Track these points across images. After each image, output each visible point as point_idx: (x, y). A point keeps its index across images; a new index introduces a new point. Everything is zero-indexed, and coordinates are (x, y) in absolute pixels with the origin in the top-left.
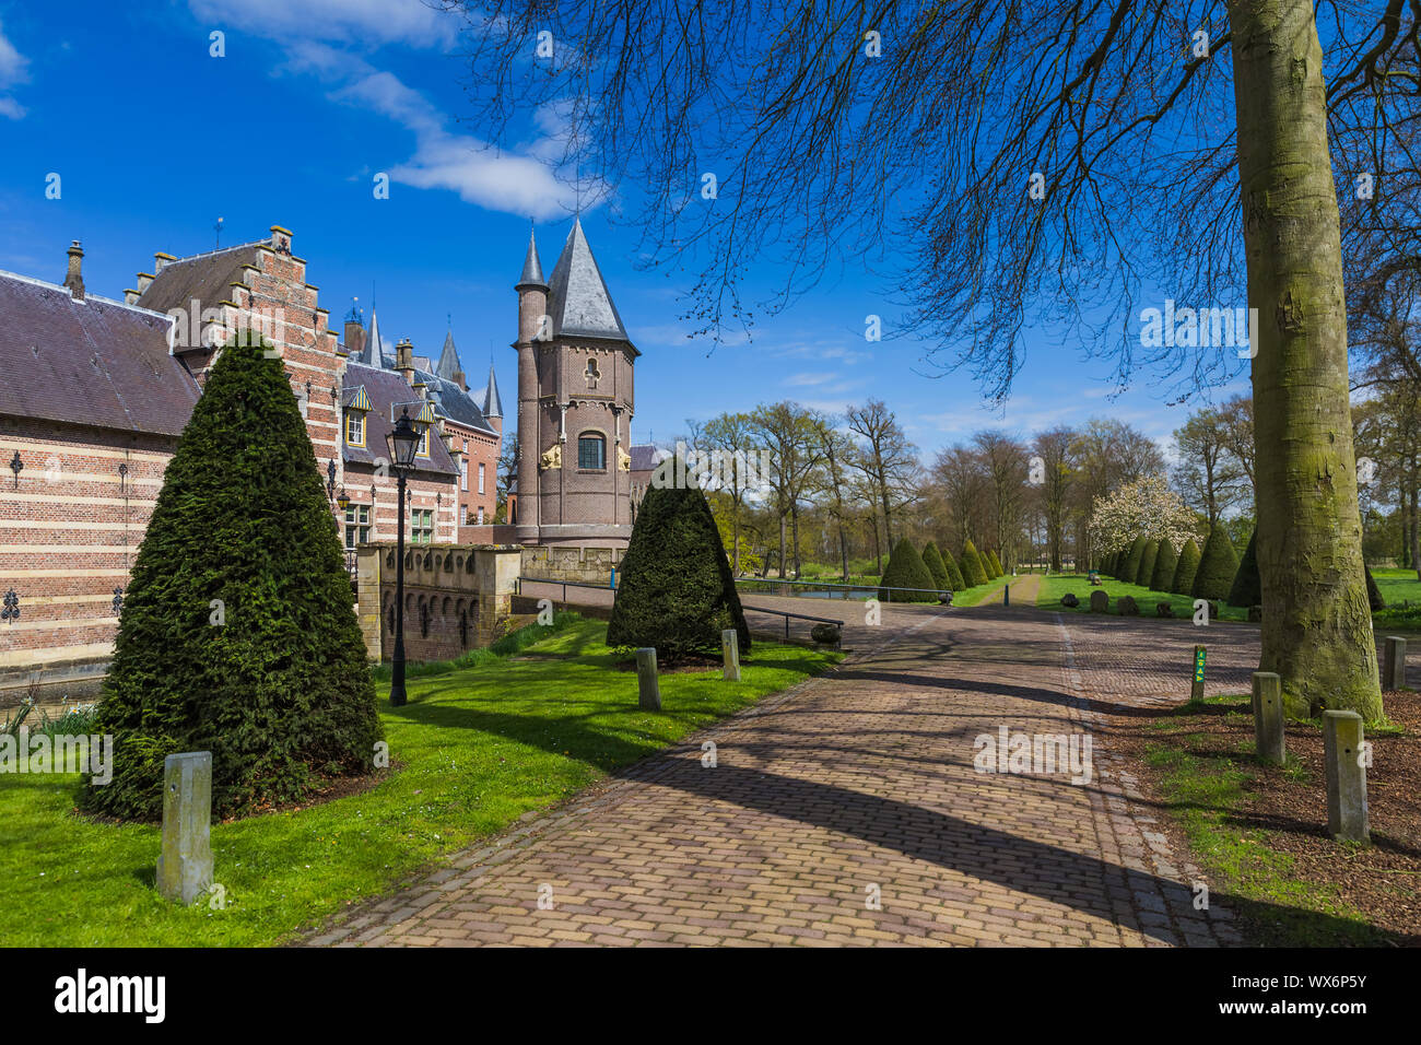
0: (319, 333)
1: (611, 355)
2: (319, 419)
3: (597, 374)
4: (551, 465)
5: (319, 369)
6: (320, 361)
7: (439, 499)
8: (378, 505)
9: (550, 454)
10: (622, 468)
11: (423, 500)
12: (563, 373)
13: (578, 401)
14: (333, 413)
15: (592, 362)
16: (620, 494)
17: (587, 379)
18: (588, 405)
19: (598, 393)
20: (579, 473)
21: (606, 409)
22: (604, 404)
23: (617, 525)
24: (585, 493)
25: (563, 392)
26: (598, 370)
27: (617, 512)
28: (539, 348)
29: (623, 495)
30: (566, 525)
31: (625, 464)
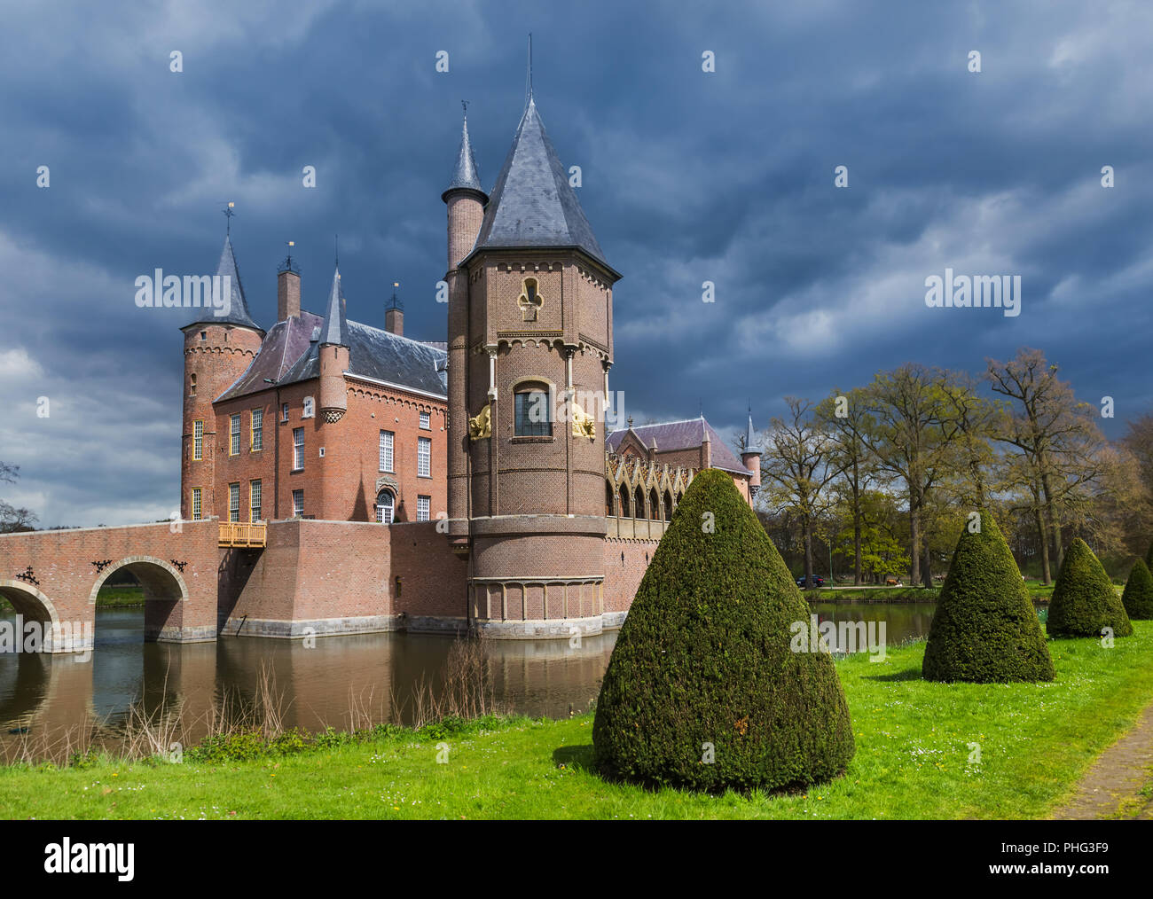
3: (538, 302)
4: (481, 433)
9: (480, 418)
10: (578, 432)
12: (489, 302)
13: (511, 341)
15: (531, 286)
16: (577, 471)
17: (523, 309)
18: (524, 345)
19: (538, 327)
20: (514, 442)
21: (550, 349)
22: (547, 342)
23: (571, 516)
24: (522, 470)
25: (489, 329)
26: (538, 294)
27: (570, 496)
28: (469, 274)
29: (583, 472)
30: (498, 517)
31: (585, 427)
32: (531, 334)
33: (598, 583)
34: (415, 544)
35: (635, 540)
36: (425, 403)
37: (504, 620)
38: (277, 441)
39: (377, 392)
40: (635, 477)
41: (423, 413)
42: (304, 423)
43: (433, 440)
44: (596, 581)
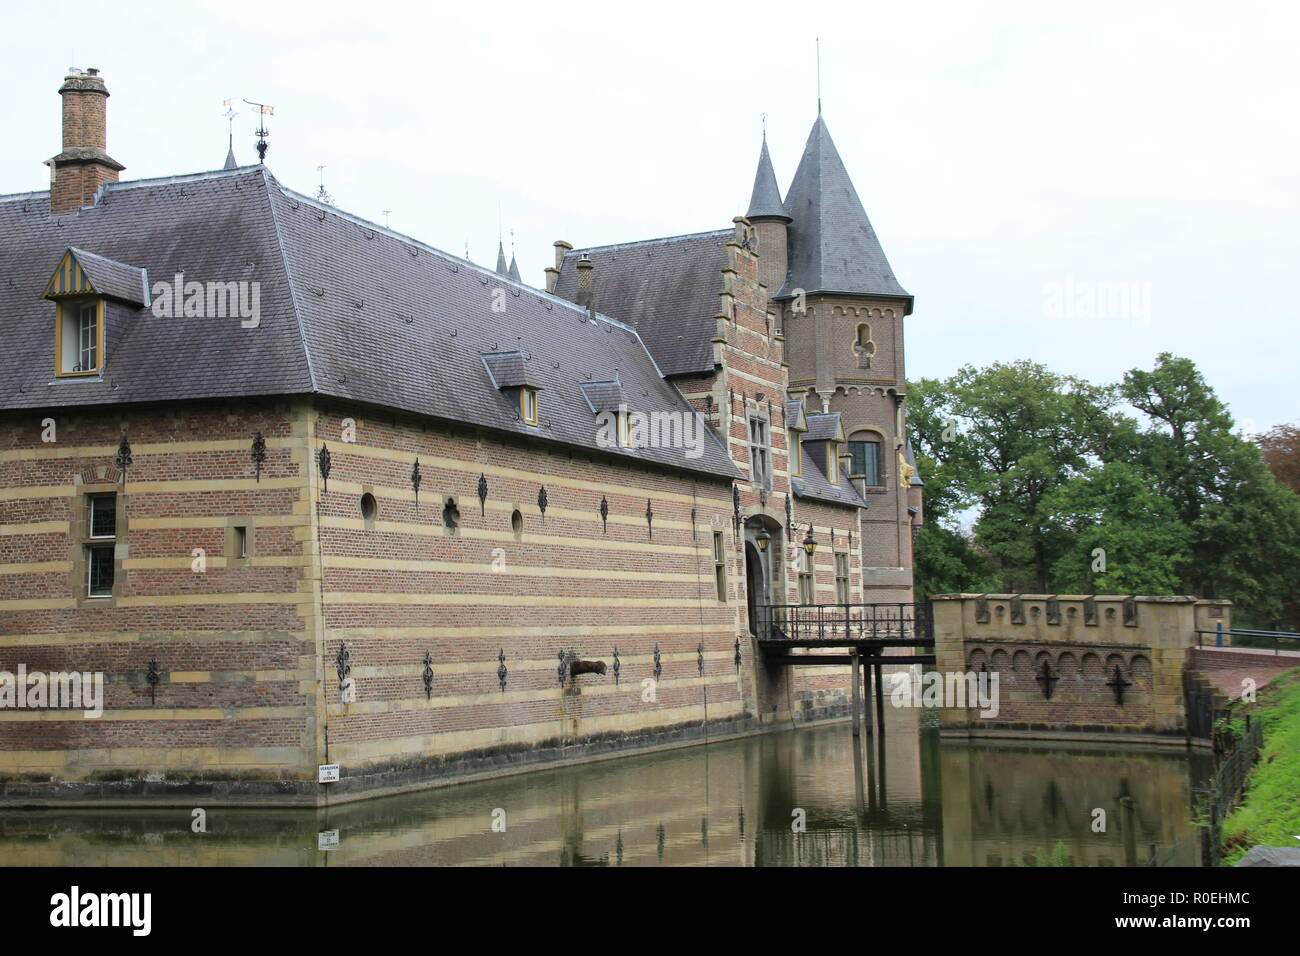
0: (770, 340)
3: (869, 347)
5: (774, 385)
6: (773, 374)
7: (850, 539)
11: (841, 541)
12: (826, 346)
13: (847, 387)
14: (784, 437)
15: (862, 329)
16: (903, 523)
17: (856, 355)
18: (860, 393)
19: (870, 375)
21: (884, 398)
22: (881, 390)
23: (902, 569)
26: (871, 341)
27: (901, 548)
31: (906, 478)
32: (866, 382)
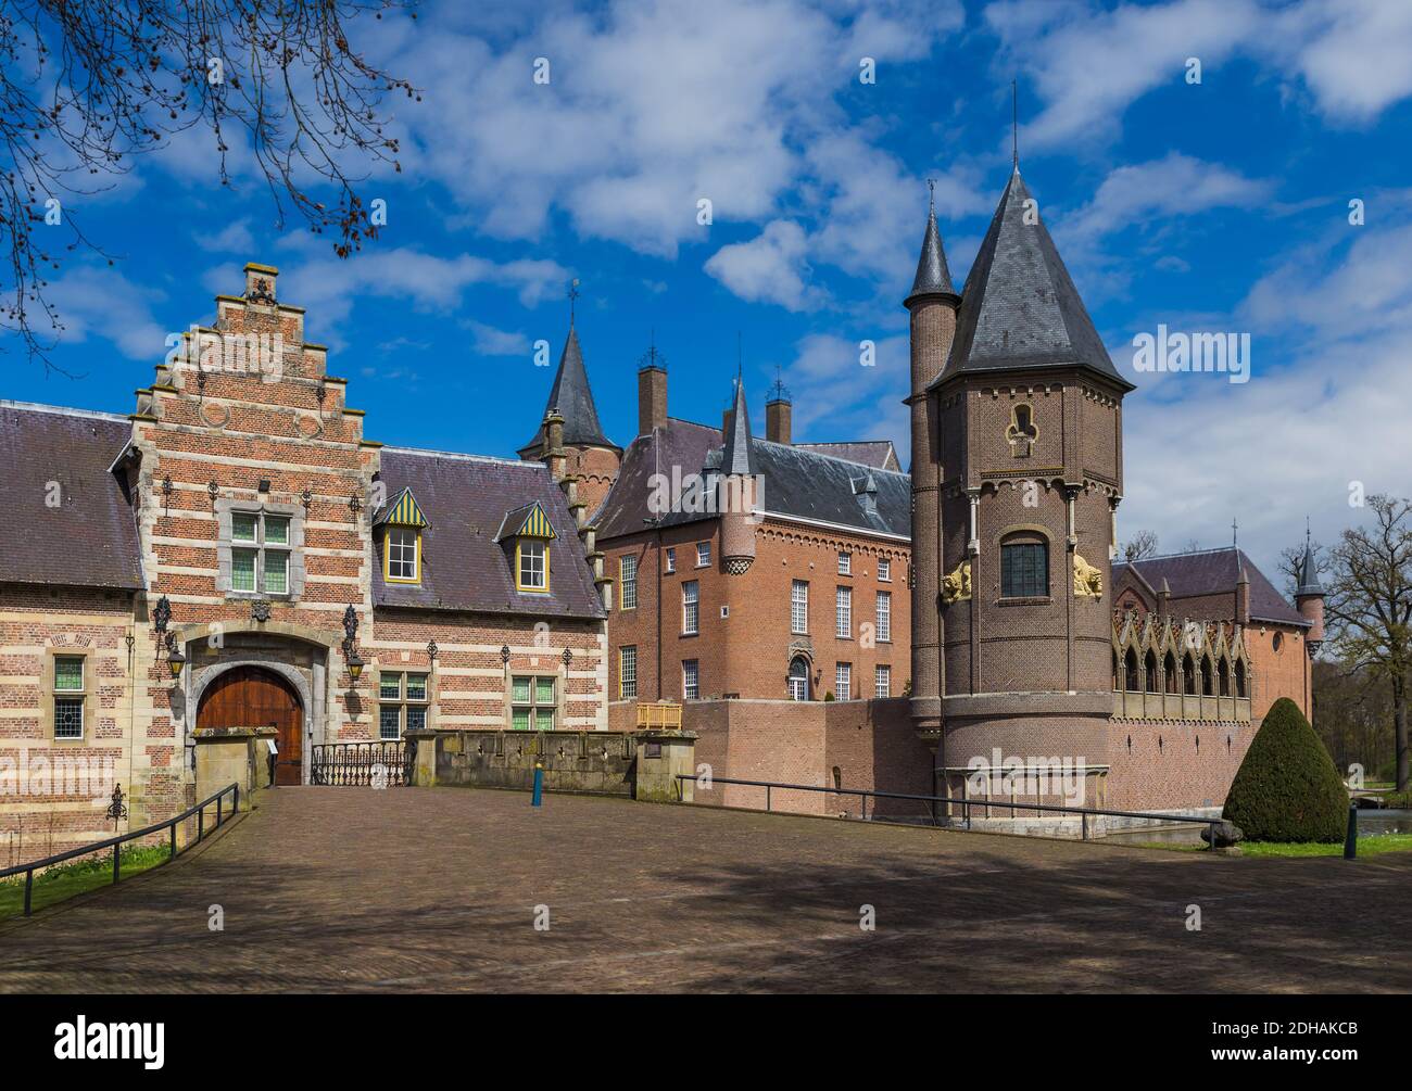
0: (327, 414)
1: (1055, 397)
2: (327, 545)
3: (1032, 433)
4: (958, 594)
5: (328, 470)
6: (328, 457)
7: (567, 659)
8: (440, 670)
9: (956, 577)
10: (1081, 590)
11: (534, 662)
12: (971, 437)
13: (997, 482)
14: (354, 535)
15: (1023, 414)
16: (1079, 638)
17: (1013, 442)
18: (1014, 487)
19: (1033, 465)
20: (1001, 605)
21: (1047, 490)
22: (1043, 483)
23: (1072, 693)
24: (1011, 639)
25: (970, 469)
26: (1032, 424)
27: (1072, 668)
28: (939, 400)
29: (1087, 639)
30: (980, 695)
31: (1090, 584)
32: (1023, 474)
33: (1104, 774)
34: (860, 728)
35: (1144, 720)
36: (846, 541)
37: (987, 817)
38: (660, 597)
39: (789, 531)
40: (1146, 638)
41: (843, 554)
42: (698, 575)
43: (855, 589)
44: (1101, 771)
